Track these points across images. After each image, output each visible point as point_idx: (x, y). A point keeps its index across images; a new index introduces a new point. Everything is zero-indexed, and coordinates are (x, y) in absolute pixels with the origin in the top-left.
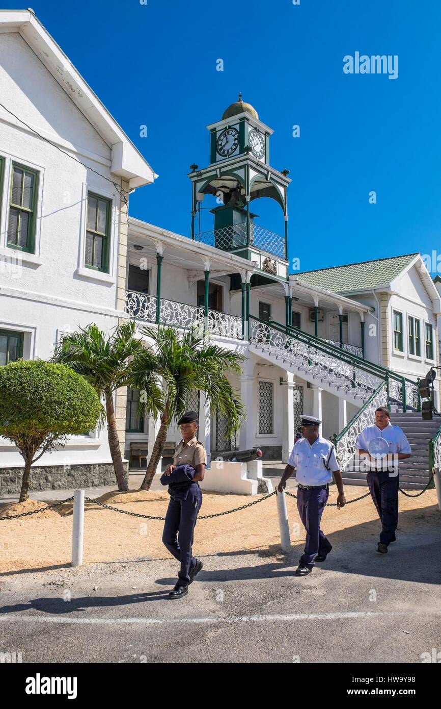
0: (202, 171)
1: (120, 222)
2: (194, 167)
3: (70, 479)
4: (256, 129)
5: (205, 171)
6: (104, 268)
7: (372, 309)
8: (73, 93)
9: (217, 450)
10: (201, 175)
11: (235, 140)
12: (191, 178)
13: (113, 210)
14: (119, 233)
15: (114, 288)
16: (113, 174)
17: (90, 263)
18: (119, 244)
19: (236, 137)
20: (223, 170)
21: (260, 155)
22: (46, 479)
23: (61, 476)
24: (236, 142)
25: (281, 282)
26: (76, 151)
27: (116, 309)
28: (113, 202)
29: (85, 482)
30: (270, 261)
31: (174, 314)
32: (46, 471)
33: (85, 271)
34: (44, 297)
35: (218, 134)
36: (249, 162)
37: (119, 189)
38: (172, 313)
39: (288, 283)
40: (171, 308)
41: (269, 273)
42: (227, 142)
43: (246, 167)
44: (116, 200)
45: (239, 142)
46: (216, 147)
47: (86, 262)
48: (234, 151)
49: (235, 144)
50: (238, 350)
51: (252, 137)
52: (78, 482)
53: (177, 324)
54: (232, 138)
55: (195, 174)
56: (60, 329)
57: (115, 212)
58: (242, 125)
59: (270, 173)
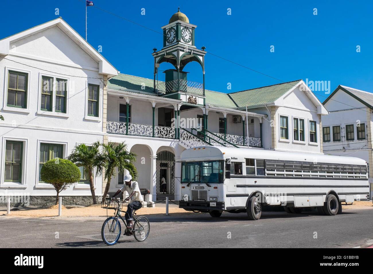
0: (158, 52)
1: (103, 94)
2: (155, 50)
3: (83, 201)
4: (185, 27)
5: (159, 52)
6: (97, 115)
7: (266, 116)
8: (80, 44)
9: (171, 193)
10: (157, 54)
11: (174, 34)
12: (153, 55)
13: (100, 90)
14: (103, 99)
15: (101, 123)
16: (100, 74)
17: (90, 114)
18: (103, 104)
19: (175, 33)
20: (167, 52)
21: (188, 40)
22: (73, 201)
23: (79, 200)
24: (175, 36)
25: (200, 107)
26: (82, 68)
27: (102, 132)
28: (100, 86)
29: (89, 203)
30: (192, 97)
31: (136, 130)
32: (73, 198)
33: (88, 117)
34: (70, 130)
35: (167, 31)
36: (179, 48)
37: (103, 80)
38: (134, 129)
39: (205, 107)
40: (134, 127)
41: (192, 103)
42: (171, 36)
43: (177, 50)
44: (101, 85)
45: (176, 36)
46: (166, 39)
47: (89, 113)
48: (174, 40)
49: (174, 37)
50: (172, 144)
51: (183, 32)
52: (86, 203)
53: (137, 134)
54: (173, 33)
55: (155, 53)
56: (77, 142)
57: (101, 90)
58: (177, 27)
59: (192, 51)
